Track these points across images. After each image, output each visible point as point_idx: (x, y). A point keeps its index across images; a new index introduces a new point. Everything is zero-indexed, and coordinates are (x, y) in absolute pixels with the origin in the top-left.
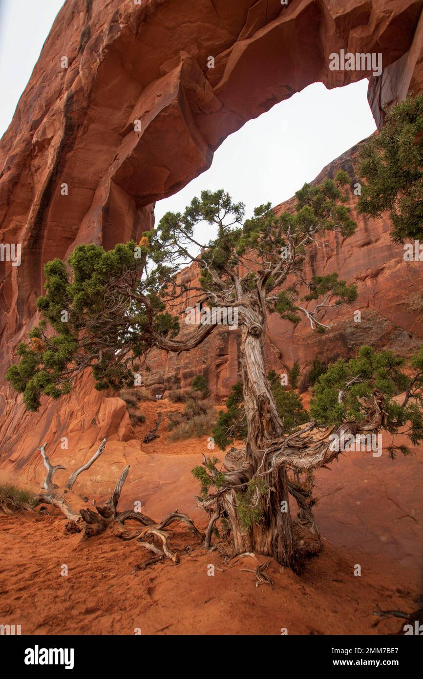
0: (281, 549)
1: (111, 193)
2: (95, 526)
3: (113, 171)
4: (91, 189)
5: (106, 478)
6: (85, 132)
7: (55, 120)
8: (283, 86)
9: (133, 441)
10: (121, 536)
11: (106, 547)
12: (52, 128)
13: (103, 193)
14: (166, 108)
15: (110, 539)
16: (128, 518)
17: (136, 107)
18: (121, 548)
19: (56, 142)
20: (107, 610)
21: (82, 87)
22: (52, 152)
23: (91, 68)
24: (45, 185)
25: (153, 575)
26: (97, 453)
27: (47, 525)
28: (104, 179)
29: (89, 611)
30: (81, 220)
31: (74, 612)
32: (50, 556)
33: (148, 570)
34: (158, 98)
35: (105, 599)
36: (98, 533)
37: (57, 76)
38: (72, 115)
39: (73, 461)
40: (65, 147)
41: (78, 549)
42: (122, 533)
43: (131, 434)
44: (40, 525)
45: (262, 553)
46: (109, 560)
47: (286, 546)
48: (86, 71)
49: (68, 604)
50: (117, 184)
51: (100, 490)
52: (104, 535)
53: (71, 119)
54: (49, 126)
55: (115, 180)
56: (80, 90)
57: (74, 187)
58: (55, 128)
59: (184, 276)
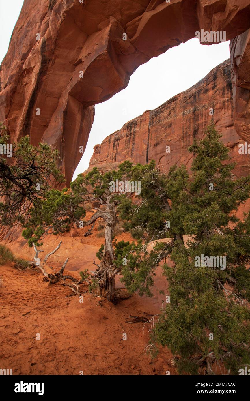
0: (109, 296)
1: (68, 102)
2: (54, 280)
3: (69, 88)
4: (57, 98)
5: (63, 255)
6: (53, 65)
7: (35, 56)
8: (174, 39)
9: (77, 237)
10: (63, 285)
11: (58, 288)
12: (34, 61)
13: (64, 101)
14: (100, 55)
15: (59, 285)
16: (67, 278)
17: (83, 48)
18: (63, 289)
19: (37, 69)
20: (54, 307)
21: (51, 36)
22: (35, 76)
23: (56, 25)
24: (31, 95)
25: (70, 299)
26: (58, 247)
27: (36, 277)
28: (64, 92)
29: (49, 307)
30: (51, 116)
31: (45, 307)
32: (37, 290)
33: (70, 298)
34: (96, 46)
35: (54, 305)
36: (55, 283)
37: (36, 25)
38: (45, 54)
39: (48, 245)
40: (42, 73)
41: (47, 288)
42: (64, 284)
43: (77, 234)
44: (33, 277)
45: (104, 297)
46: (58, 293)
47: (111, 296)
48: (53, 26)
49: (43, 305)
50: (72, 96)
51: (60, 260)
52: (57, 284)
53: (45, 56)
54: (32, 60)
55: (70, 94)
56: (50, 38)
57: (47, 97)
58: (35, 61)
59: (116, 136)
